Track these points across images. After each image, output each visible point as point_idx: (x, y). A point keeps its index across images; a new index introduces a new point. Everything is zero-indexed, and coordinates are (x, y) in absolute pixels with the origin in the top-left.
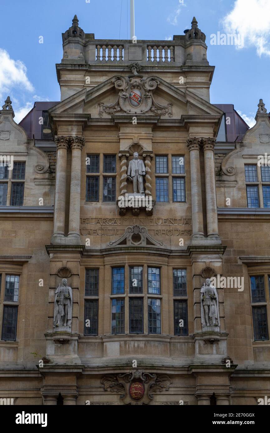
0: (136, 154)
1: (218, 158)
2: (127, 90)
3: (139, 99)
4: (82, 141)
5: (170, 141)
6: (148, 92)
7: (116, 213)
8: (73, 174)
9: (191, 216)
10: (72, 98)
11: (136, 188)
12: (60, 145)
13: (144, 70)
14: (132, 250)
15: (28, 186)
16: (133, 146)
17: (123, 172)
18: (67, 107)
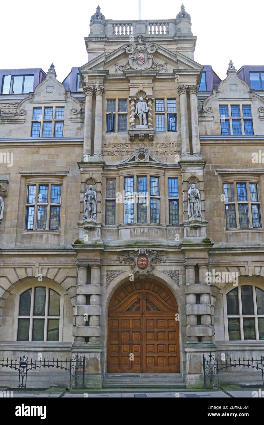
0: (141, 98)
1: (201, 102)
2: (134, 53)
3: (143, 60)
4: (103, 90)
5: (165, 89)
6: (150, 55)
7: (128, 139)
8: (96, 113)
9: (181, 141)
10: (96, 59)
11: (142, 121)
12: (87, 93)
13: (147, 40)
14: (139, 164)
15: (66, 124)
16: (139, 92)
17: (132, 110)
18: (92, 66)
